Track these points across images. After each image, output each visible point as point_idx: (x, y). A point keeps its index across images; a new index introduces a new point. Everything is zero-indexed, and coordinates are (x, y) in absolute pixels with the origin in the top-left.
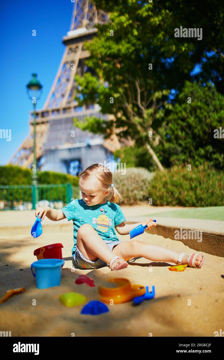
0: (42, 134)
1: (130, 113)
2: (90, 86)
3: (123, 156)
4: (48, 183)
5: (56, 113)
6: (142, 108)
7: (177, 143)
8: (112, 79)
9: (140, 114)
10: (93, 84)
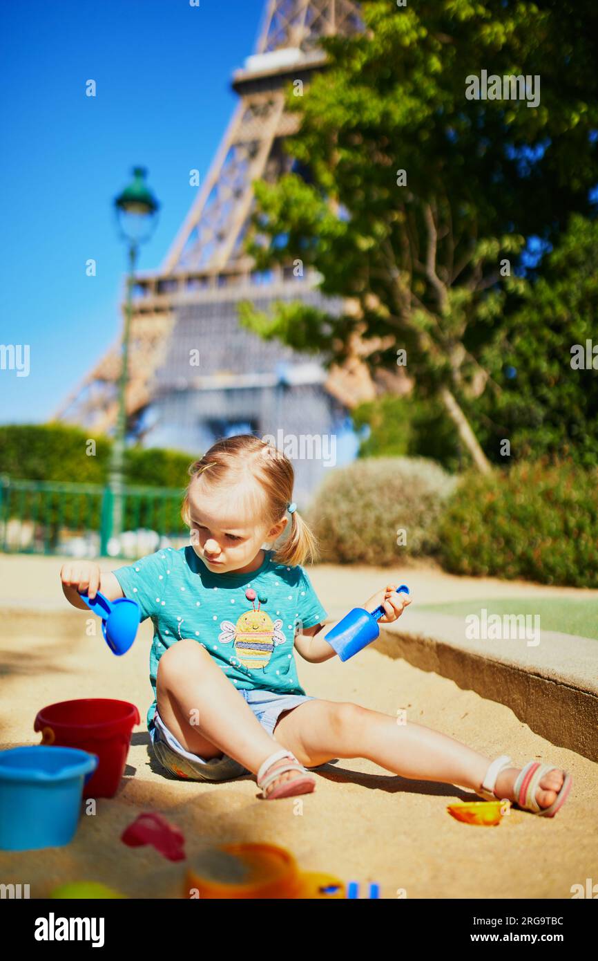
0: (153, 341)
1: (403, 299)
2: (295, 213)
3: (378, 420)
4: (161, 483)
5: (197, 284)
6: (440, 285)
7: (534, 393)
8: (360, 196)
9: (430, 302)
10: (303, 208)
